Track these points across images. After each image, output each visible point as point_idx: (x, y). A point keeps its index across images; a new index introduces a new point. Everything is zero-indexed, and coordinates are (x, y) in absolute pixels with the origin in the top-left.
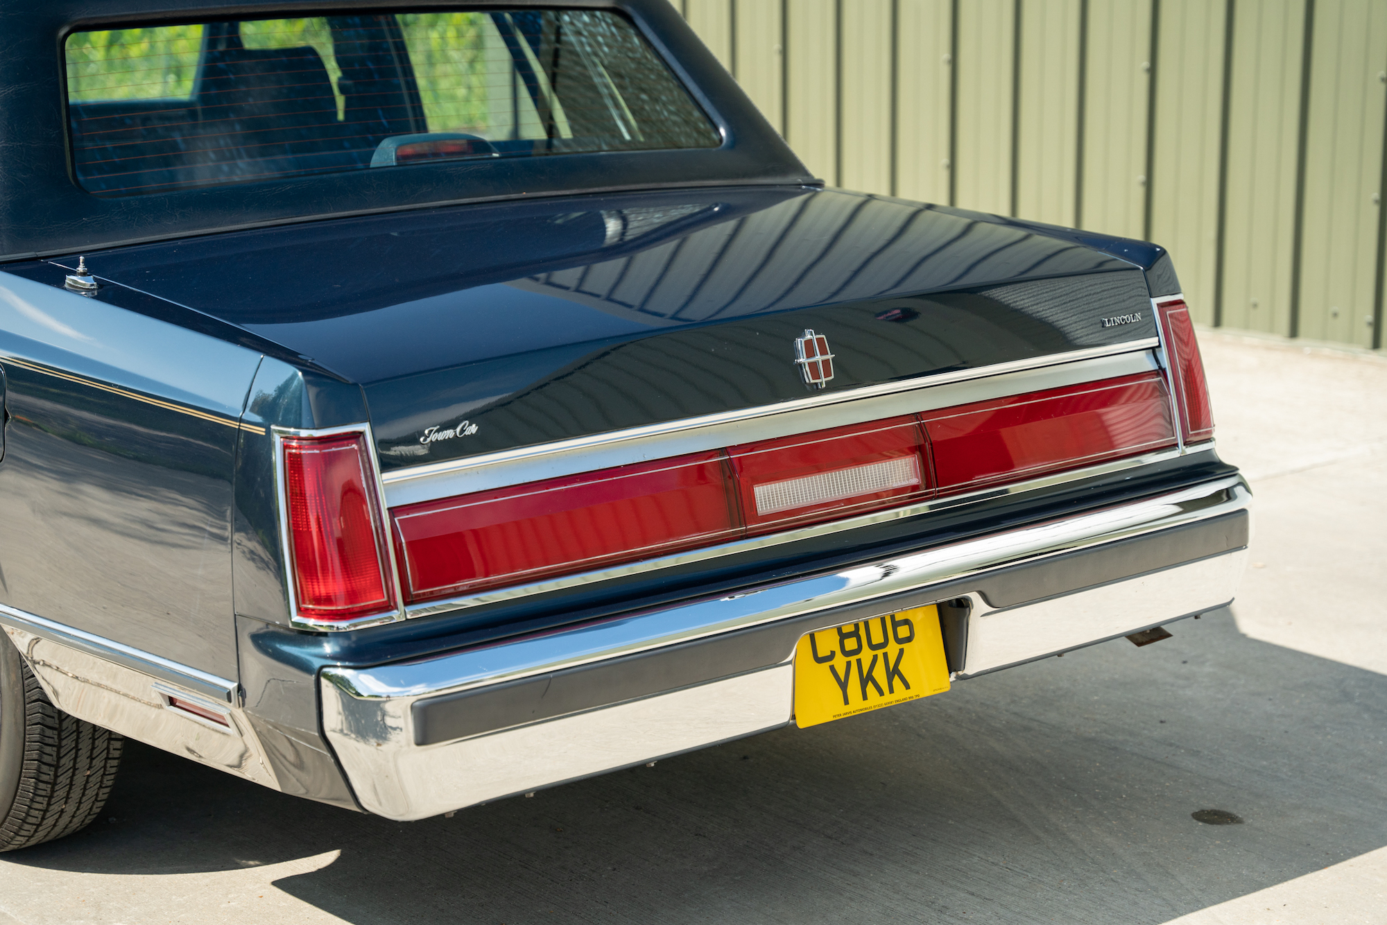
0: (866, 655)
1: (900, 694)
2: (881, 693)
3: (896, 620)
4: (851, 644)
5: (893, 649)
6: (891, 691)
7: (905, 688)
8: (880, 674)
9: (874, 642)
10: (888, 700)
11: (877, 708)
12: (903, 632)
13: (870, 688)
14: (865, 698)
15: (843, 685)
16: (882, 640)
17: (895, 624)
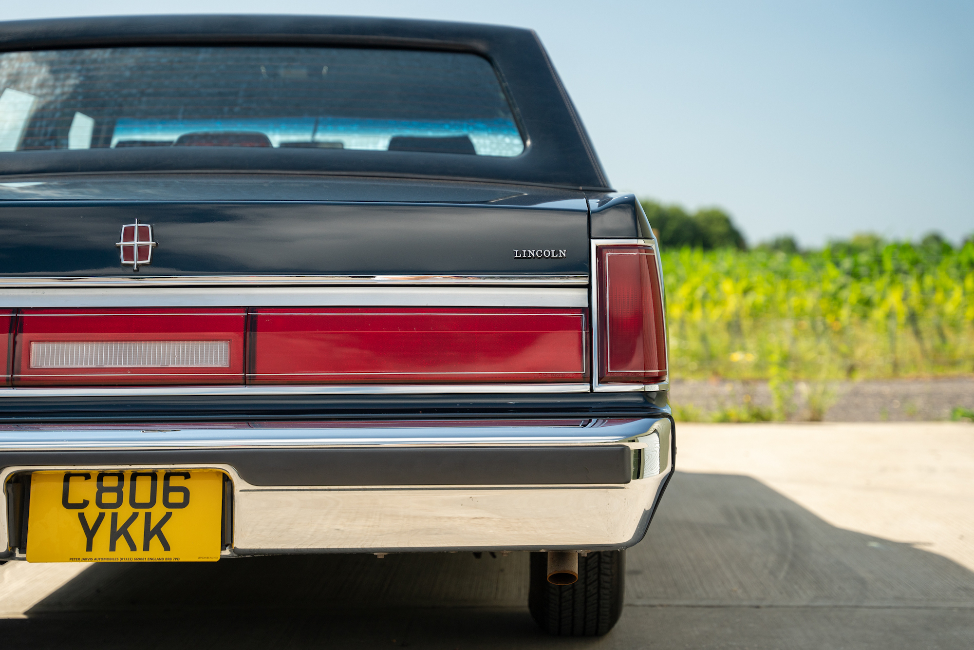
0: (125, 512)
1: (156, 553)
2: (133, 547)
3: (170, 486)
4: (109, 498)
5: (158, 511)
6: (146, 548)
7: (164, 549)
8: (137, 531)
9: (138, 500)
10: (140, 555)
11: (123, 561)
12: (176, 497)
13: (121, 541)
14: (112, 548)
15: (90, 534)
16: (147, 500)
17: (168, 490)
